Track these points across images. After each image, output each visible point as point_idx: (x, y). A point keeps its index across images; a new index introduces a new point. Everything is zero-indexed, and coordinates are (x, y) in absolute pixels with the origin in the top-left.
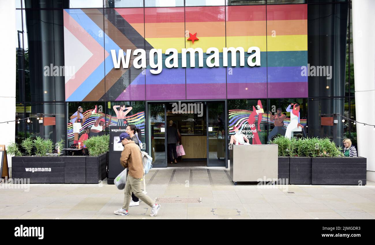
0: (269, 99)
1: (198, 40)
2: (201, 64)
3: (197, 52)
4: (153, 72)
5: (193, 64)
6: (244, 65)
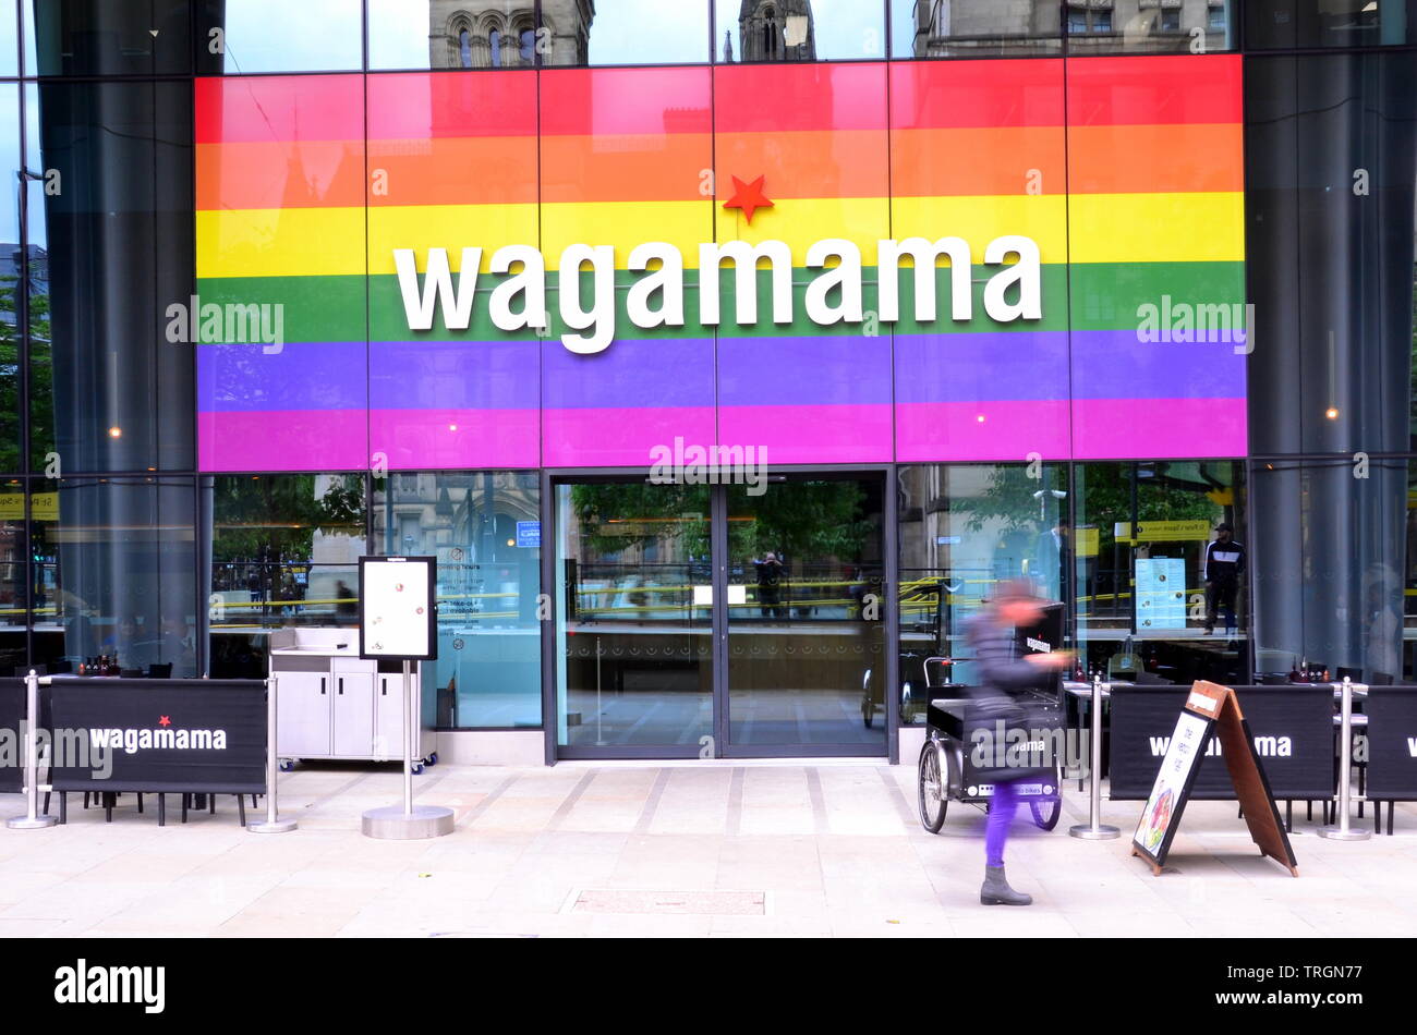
0: (1076, 463)
1: (770, 206)
2: (783, 312)
3: (763, 259)
4: (575, 344)
5: (746, 312)
6: (968, 315)
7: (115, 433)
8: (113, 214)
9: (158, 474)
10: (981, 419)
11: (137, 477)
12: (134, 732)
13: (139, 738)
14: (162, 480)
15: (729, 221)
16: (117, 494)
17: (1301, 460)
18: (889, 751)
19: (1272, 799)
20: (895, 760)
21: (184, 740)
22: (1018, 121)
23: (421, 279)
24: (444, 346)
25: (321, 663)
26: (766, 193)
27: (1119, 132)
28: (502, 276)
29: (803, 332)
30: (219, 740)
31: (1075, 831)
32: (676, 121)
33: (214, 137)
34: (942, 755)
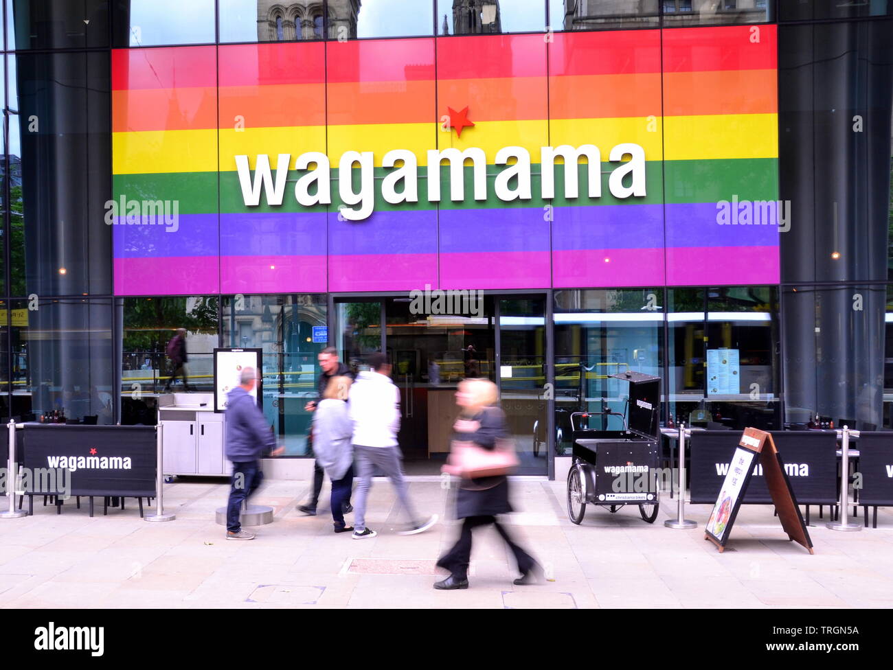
1: (471, 126)
2: (480, 193)
3: (468, 160)
4: (348, 214)
5: (457, 193)
6: (598, 194)
7: (63, 271)
8: (61, 135)
9: (89, 297)
10: (607, 260)
11: (76, 299)
12: (75, 458)
13: (78, 462)
14: (91, 301)
15: (446, 135)
16: (64, 310)
17: (815, 285)
18: (549, 473)
19: (796, 504)
20: (552, 477)
21: (106, 463)
22: (631, 70)
24: (266, 216)
25: (191, 415)
26: (470, 118)
27: (697, 76)
29: (494, 206)
30: (127, 463)
31: (668, 524)
32: (413, 72)
33: (124, 86)
34: (582, 475)
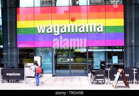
1: (75, 20)
2: (76, 31)
3: (74, 26)
4: (55, 34)
5: (73, 31)
6: (95, 31)
7: (9, 43)
11: (11, 48)
14: (13, 48)
15: (71, 22)
16: (9, 50)
18: (87, 76)
19: (127, 81)
20: (88, 77)
21: (16, 74)
22: (100, 12)
23: (40, 28)
24: (41, 35)
25: (30, 67)
26: (75, 19)
27: (110, 13)
28: (48, 28)
29: (79, 33)
30: (19, 74)
31: (107, 84)
32: (65, 12)
33: (19, 14)
34: (93, 76)
